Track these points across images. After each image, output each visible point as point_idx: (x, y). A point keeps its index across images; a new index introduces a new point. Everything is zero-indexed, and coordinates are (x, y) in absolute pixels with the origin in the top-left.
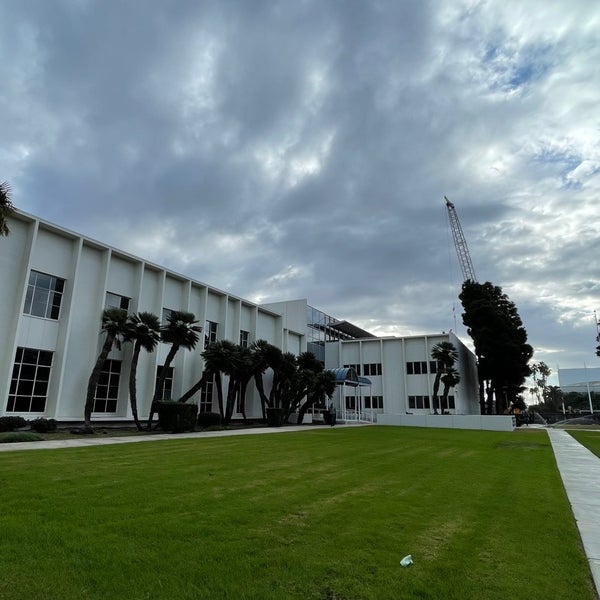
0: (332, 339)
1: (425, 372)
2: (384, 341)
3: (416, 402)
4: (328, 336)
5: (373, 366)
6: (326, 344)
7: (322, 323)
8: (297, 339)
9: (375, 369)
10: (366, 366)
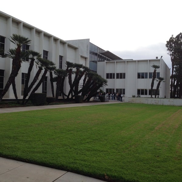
0: (101, 60)
1: (146, 77)
2: (127, 62)
3: (141, 92)
4: (99, 58)
5: (121, 74)
6: (98, 62)
7: (96, 52)
8: (84, 60)
9: (121, 76)
10: (118, 74)
